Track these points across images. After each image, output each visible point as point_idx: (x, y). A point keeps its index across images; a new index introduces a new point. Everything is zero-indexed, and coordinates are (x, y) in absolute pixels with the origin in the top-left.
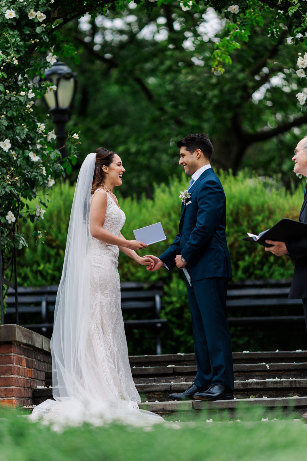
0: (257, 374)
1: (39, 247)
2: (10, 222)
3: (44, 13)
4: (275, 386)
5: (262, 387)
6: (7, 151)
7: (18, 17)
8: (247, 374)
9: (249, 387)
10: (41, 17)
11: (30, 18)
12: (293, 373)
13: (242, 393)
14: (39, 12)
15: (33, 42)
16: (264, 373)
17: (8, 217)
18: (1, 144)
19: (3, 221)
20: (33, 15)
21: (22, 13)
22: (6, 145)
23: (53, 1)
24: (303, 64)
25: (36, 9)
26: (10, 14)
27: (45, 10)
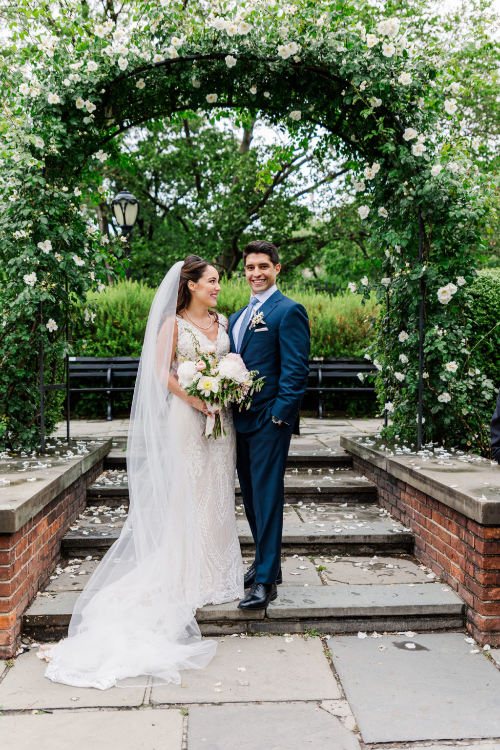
0: (308, 496)
1: (107, 328)
2: (51, 331)
3: (94, 103)
4: (347, 541)
5: (332, 541)
6: (47, 253)
7: (63, 103)
9: (316, 541)
10: (90, 107)
11: (78, 107)
14: (88, 101)
15: (80, 134)
16: (314, 496)
18: (40, 245)
19: (43, 329)
20: (81, 103)
21: (69, 100)
22: (46, 246)
23: (103, 91)
24: (370, 175)
25: (85, 98)
26: (54, 99)
27: (95, 99)
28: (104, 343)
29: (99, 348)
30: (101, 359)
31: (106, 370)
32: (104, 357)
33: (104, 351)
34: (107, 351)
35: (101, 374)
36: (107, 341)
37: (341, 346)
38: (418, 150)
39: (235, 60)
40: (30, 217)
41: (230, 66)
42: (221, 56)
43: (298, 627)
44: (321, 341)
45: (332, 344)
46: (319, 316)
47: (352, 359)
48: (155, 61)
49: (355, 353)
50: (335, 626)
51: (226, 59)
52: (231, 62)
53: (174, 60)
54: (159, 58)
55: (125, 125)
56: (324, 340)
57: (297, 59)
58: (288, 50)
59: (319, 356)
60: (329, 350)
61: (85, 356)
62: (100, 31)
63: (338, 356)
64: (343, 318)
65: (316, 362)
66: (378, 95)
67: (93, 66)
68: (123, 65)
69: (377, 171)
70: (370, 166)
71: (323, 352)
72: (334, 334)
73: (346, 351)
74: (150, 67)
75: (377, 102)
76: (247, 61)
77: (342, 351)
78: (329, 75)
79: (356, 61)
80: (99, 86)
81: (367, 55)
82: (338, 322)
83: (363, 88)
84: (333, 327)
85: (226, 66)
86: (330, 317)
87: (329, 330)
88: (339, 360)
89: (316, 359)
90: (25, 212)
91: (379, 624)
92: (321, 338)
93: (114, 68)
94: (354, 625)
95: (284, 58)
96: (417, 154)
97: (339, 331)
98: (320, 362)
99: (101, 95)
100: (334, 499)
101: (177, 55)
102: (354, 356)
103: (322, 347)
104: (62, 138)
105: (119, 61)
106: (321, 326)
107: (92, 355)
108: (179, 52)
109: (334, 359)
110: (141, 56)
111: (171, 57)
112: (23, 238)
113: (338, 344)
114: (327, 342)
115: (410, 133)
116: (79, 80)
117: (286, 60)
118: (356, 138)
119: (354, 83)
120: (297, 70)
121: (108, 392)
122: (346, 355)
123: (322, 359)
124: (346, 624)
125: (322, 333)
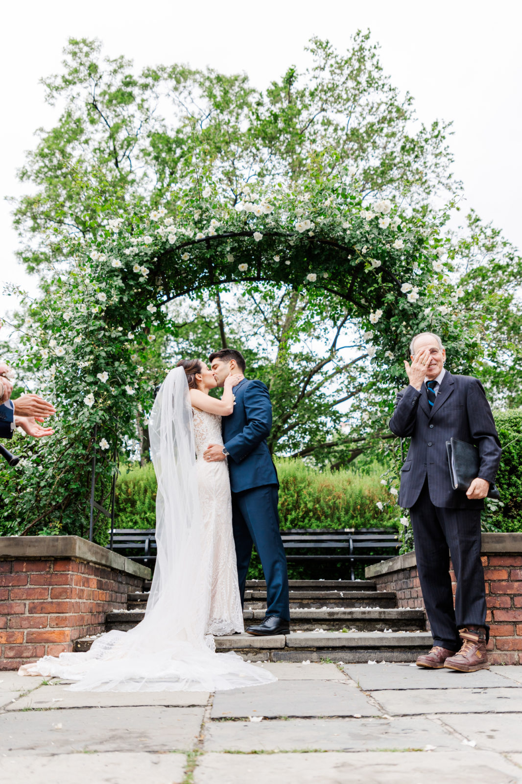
0: (332, 601)
1: (147, 501)
2: (103, 449)
3: (148, 268)
4: (363, 616)
5: (349, 617)
6: (105, 382)
7: (124, 267)
8: (321, 601)
9: (335, 617)
10: (144, 272)
11: (135, 271)
12: (365, 601)
13: (328, 623)
14: (143, 267)
15: (135, 291)
16: (337, 601)
17: (101, 444)
18: (99, 376)
19: (97, 447)
20: (137, 269)
21: (128, 265)
22: (104, 377)
23: (156, 259)
24: (375, 320)
25: (141, 264)
26: (117, 263)
27: (148, 265)
28: (143, 516)
29: (139, 520)
30: (138, 531)
31: (143, 542)
32: (142, 528)
33: (143, 523)
34: (146, 523)
35: (139, 545)
36: (146, 513)
37: (371, 516)
38: (413, 297)
39: (262, 236)
40: (91, 352)
41: (257, 240)
42: (250, 234)
43: (315, 655)
44: (351, 512)
45: (362, 515)
46: (349, 487)
47: (382, 529)
48: (197, 238)
49: (385, 523)
50: (348, 655)
51: (254, 234)
52: (258, 237)
53: (213, 238)
54: (201, 236)
55: (171, 296)
56: (354, 511)
57: (311, 234)
58: (302, 226)
59: (350, 528)
60: (359, 520)
61: (124, 528)
62: (155, 216)
63: (369, 526)
64: (371, 490)
65: (347, 533)
66: (376, 257)
67: (149, 240)
68: (172, 240)
69: (380, 316)
70: (374, 312)
71: (353, 522)
72: (362, 505)
73: (375, 521)
74: (194, 242)
75: (377, 263)
76: (272, 237)
77: (372, 522)
78: (337, 245)
79: (358, 232)
80: (153, 255)
81: (367, 228)
82: (366, 493)
83: (364, 251)
84: (362, 498)
85: (254, 241)
86: (358, 488)
87: (359, 501)
88: (370, 530)
89: (347, 530)
90: (88, 349)
91: (388, 654)
92: (352, 509)
93: (164, 243)
94: (364, 654)
95: (301, 232)
96: (412, 301)
97: (368, 502)
98: (351, 533)
99: (154, 263)
100: (356, 605)
101: (216, 234)
102: (384, 527)
103: (353, 517)
104: (122, 291)
105: (169, 238)
106: (351, 496)
107: (131, 528)
108: (217, 231)
109: (364, 530)
110: (187, 234)
111: (210, 235)
112: (85, 367)
113: (368, 515)
114: (357, 512)
115: (405, 287)
116: (137, 252)
117: (302, 234)
118: (366, 302)
119: (357, 247)
120: (312, 242)
121: (146, 560)
122: (376, 526)
123: (353, 530)
124: (358, 654)
125: (352, 504)
